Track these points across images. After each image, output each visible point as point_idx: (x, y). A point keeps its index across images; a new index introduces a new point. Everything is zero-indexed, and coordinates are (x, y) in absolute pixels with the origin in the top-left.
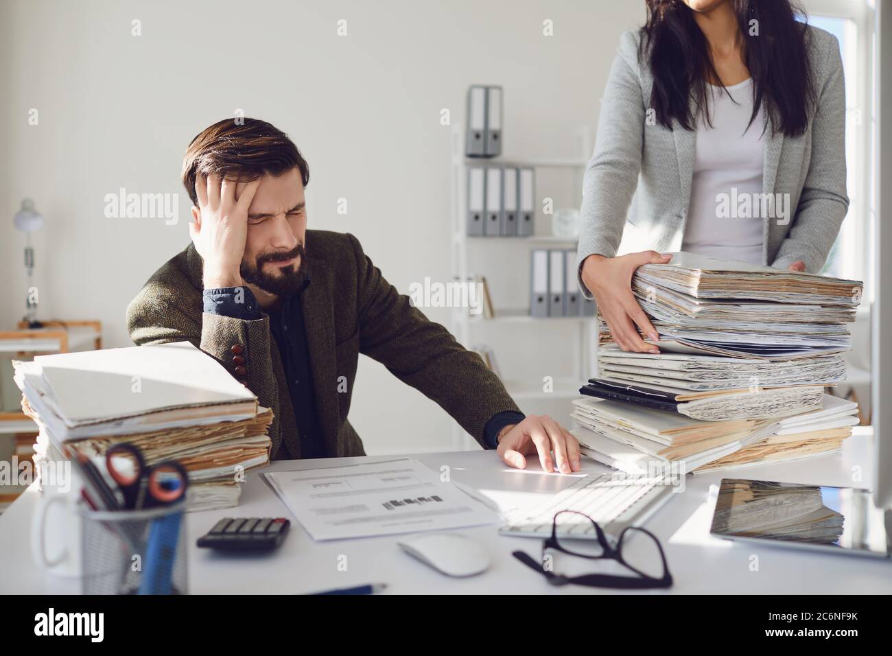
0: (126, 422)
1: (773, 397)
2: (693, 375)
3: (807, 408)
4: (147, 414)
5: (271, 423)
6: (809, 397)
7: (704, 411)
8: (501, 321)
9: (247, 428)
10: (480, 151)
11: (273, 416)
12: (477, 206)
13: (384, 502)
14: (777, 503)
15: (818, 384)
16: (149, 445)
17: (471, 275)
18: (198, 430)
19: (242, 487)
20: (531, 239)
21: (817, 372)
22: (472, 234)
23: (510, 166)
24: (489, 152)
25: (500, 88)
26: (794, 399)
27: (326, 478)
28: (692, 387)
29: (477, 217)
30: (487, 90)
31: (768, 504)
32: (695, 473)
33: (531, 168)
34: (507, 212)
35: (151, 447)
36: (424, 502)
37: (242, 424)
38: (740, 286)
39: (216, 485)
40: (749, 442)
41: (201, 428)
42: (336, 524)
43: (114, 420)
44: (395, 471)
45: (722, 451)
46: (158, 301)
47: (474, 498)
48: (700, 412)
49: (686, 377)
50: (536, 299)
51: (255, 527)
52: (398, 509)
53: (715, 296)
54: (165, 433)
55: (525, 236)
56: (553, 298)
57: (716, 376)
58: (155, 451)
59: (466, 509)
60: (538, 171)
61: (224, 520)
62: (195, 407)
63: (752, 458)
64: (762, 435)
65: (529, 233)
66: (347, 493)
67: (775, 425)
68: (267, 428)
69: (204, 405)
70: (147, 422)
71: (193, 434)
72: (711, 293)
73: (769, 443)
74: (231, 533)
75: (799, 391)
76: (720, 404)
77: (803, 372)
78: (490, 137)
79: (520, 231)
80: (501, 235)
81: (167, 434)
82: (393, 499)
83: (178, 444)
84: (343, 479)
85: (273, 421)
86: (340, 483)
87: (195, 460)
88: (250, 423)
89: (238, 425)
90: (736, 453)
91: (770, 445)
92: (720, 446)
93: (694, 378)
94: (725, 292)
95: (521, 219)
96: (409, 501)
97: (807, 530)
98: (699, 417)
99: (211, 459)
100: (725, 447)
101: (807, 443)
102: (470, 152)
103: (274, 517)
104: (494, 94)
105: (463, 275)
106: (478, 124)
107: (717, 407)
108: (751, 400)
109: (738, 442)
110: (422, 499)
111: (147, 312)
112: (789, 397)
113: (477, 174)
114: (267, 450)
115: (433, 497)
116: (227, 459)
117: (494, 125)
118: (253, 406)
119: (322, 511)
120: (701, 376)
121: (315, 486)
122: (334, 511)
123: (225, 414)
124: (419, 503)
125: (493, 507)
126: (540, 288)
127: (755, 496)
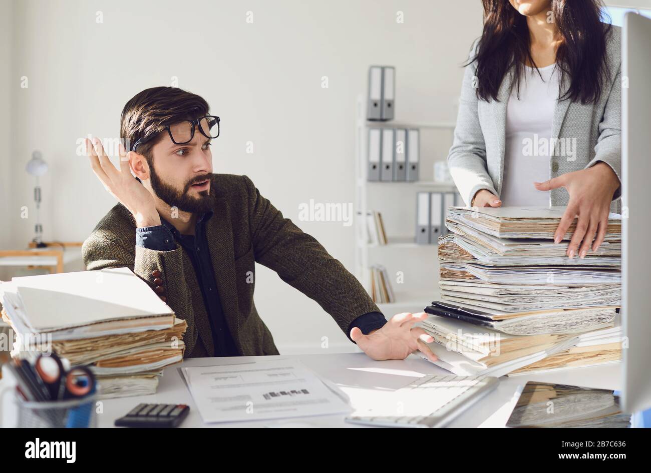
0: (76, 330)
1: (573, 316)
2: (506, 299)
3: (601, 325)
4: (92, 324)
5: (185, 331)
6: (603, 317)
7: (515, 328)
8: (392, 247)
9: (167, 335)
10: (378, 116)
11: (187, 326)
12: (375, 158)
13: (265, 393)
14: (576, 400)
15: (609, 306)
16: (93, 347)
17: (370, 211)
18: (130, 336)
19: (159, 380)
20: (416, 184)
21: (609, 296)
22: (370, 180)
23: (400, 127)
24: (384, 117)
25: (393, 68)
26: (591, 318)
27: (226, 372)
28: (506, 309)
29: (374, 167)
30: (383, 69)
31: (569, 401)
32: (510, 376)
33: (417, 129)
34: (398, 163)
35: (95, 348)
36: (295, 394)
37: (163, 332)
38: (536, 228)
39: (140, 378)
40: (552, 353)
41: (131, 335)
42: (224, 410)
43: (67, 329)
44: (279, 369)
45: (531, 358)
46: (103, 239)
47: (334, 392)
48: (512, 328)
49: (501, 301)
50: (420, 230)
51: (161, 411)
52: (273, 400)
53: (515, 237)
54: (105, 338)
55: (412, 181)
56: (433, 230)
57: (526, 300)
58: (97, 352)
59: (324, 401)
60: (422, 131)
61: (140, 405)
62: (127, 320)
63: (557, 364)
64: (564, 346)
65: (415, 179)
66: (239, 386)
67: (575, 339)
68: (182, 335)
69: (134, 318)
70: (91, 331)
71: (126, 339)
72: (512, 235)
73: (570, 352)
74: (142, 416)
75: (594, 312)
76: (529, 322)
77: (597, 296)
78: (385, 105)
79: (408, 178)
80: (393, 181)
81: (107, 339)
82: (272, 391)
83: (115, 347)
84: (239, 374)
85: (187, 330)
86: (236, 377)
87: (127, 359)
88: (169, 331)
89: (160, 333)
90: (543, 361)
91: (572, 354)
92: (528, 355)
93: (508, 302)
94: (523, 234)
95: (409, 168)
96: (283, 393)
97: (601, 424)
98: (511, 333)
99: (138, 358)
100: (533, 356)
101: (602, 353)
102: (370, 117)
103: (178, 403)
104: (388, 73)
105: (364, 211)
106: (376, 96)
107: (526, 324)
108: (554, 319)
109: (543, 352)
110: (293, 392)
111: (96, 249)
112: (587, 317)
113: (375, 134)
114: (181, 351)
115: (302, 390)
116: (150, 358)
117: (388, 96)
118: (171, 319)
119: (217, 399)
120: (514, 301)
121: (216, 379)
122: (225, 399)
123: (150, 324)
124: (291, 395)
125: (345, 400)
126: (423, 221)
127: (558, 395)
